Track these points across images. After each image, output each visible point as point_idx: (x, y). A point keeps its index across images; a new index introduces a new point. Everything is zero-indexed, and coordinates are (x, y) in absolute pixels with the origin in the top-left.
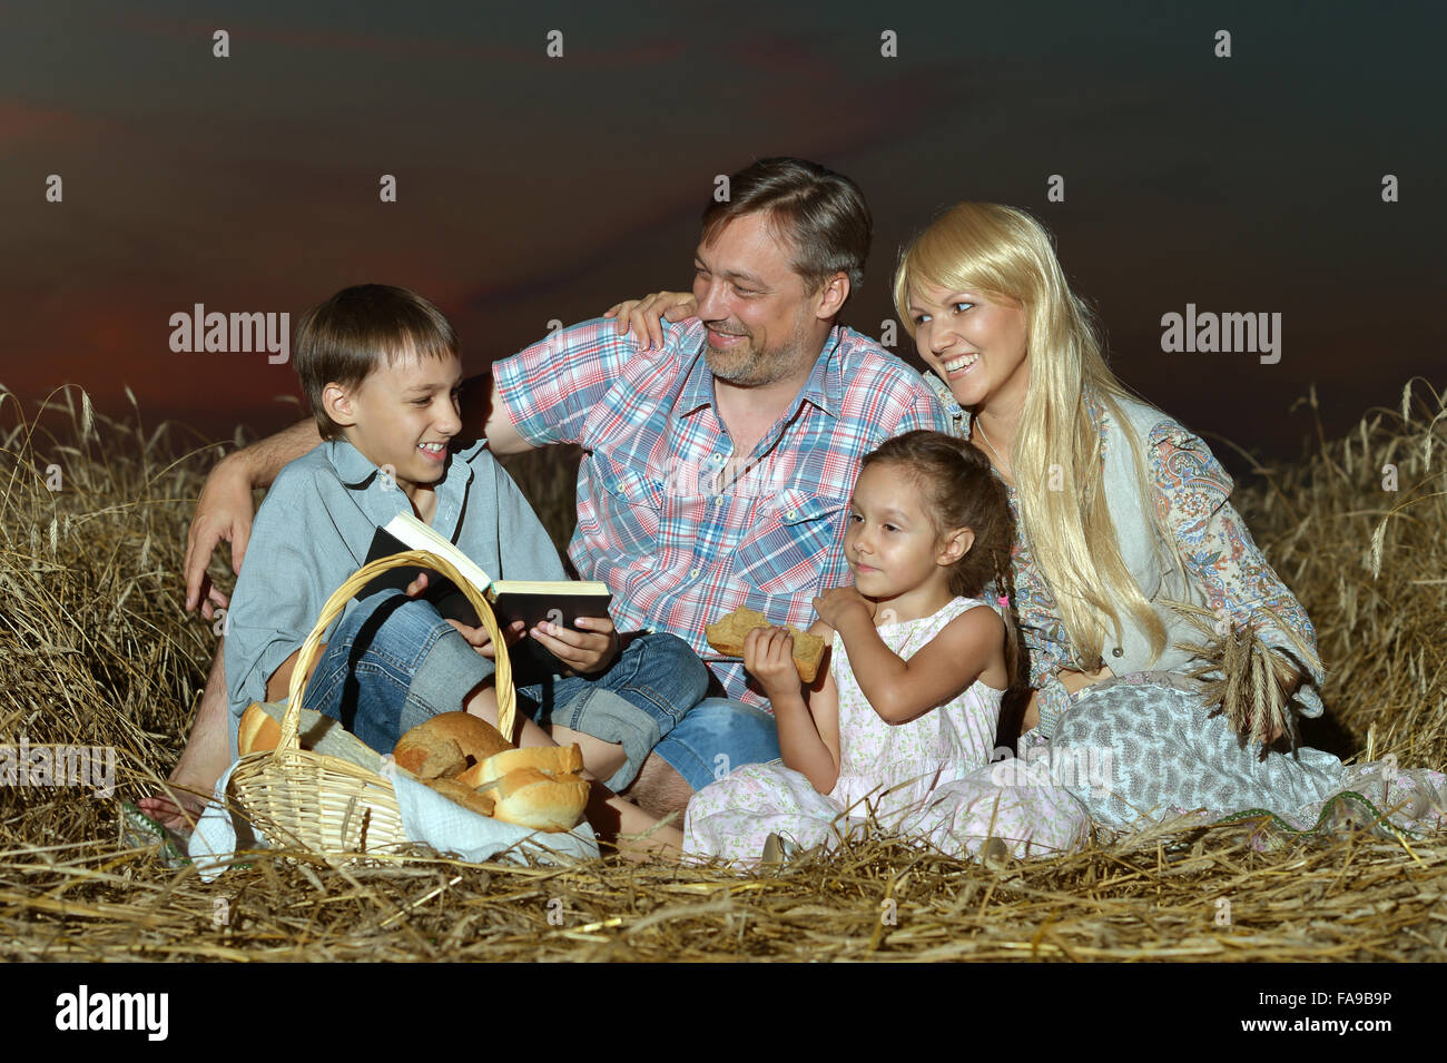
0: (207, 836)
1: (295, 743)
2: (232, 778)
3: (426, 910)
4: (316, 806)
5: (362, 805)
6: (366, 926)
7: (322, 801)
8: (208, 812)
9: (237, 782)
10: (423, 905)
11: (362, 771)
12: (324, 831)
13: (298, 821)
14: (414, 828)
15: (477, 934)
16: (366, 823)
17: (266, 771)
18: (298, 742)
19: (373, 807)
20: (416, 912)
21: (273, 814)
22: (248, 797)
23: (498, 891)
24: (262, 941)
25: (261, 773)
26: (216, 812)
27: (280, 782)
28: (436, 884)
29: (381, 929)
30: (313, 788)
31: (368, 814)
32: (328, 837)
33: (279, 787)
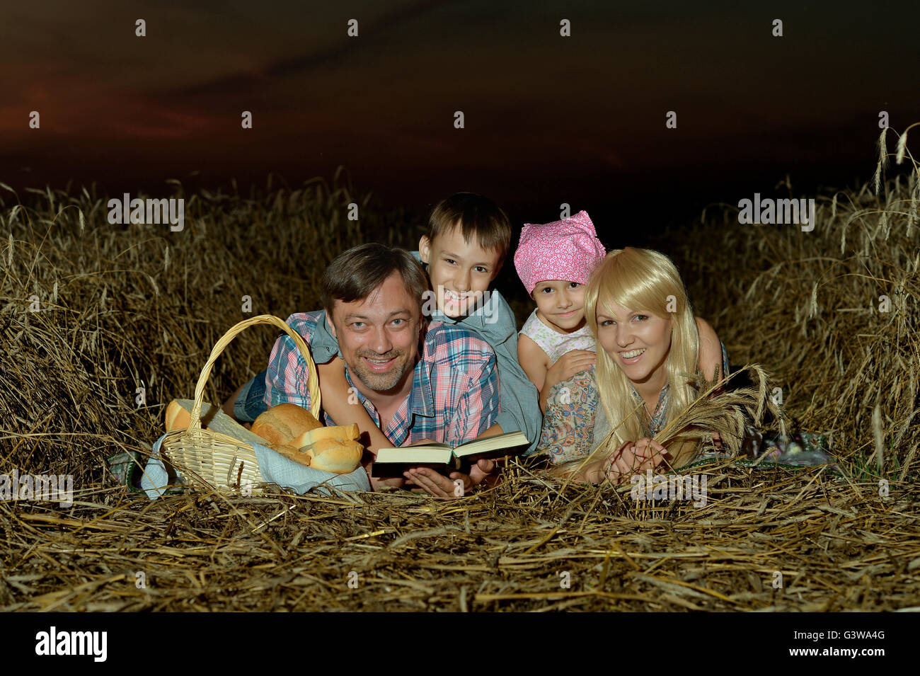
0: (151, 475)
1: (199, 425)
2: (162, 443)
3: (276, 524)
4: (210, 460)
5: (239, 460)
6: (243, 533)
7: (214, 458)
8: (150, 461)
9: (166, 445)
10: (275, 520)
11: (236, 441)
12: (215, 474)
13: (201, 468)
14: (266, 473)
15: (305, 538)
16: (241, 470)
17: (182, 440)
18: (200, 424)
19: (245, 461)
20: (271, 524)
21: (187, 463)
22: (171, 454)
23: (316, 513)
24: (188, 543)
25: (179, 441)
26: (155, 461)
27: (190, 446)
28: (281, 508)
29: (252, 534)
30: (209, 451)
31: (242, 465)
32: (218, 477)
33: (189, 449)
